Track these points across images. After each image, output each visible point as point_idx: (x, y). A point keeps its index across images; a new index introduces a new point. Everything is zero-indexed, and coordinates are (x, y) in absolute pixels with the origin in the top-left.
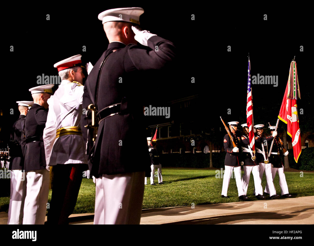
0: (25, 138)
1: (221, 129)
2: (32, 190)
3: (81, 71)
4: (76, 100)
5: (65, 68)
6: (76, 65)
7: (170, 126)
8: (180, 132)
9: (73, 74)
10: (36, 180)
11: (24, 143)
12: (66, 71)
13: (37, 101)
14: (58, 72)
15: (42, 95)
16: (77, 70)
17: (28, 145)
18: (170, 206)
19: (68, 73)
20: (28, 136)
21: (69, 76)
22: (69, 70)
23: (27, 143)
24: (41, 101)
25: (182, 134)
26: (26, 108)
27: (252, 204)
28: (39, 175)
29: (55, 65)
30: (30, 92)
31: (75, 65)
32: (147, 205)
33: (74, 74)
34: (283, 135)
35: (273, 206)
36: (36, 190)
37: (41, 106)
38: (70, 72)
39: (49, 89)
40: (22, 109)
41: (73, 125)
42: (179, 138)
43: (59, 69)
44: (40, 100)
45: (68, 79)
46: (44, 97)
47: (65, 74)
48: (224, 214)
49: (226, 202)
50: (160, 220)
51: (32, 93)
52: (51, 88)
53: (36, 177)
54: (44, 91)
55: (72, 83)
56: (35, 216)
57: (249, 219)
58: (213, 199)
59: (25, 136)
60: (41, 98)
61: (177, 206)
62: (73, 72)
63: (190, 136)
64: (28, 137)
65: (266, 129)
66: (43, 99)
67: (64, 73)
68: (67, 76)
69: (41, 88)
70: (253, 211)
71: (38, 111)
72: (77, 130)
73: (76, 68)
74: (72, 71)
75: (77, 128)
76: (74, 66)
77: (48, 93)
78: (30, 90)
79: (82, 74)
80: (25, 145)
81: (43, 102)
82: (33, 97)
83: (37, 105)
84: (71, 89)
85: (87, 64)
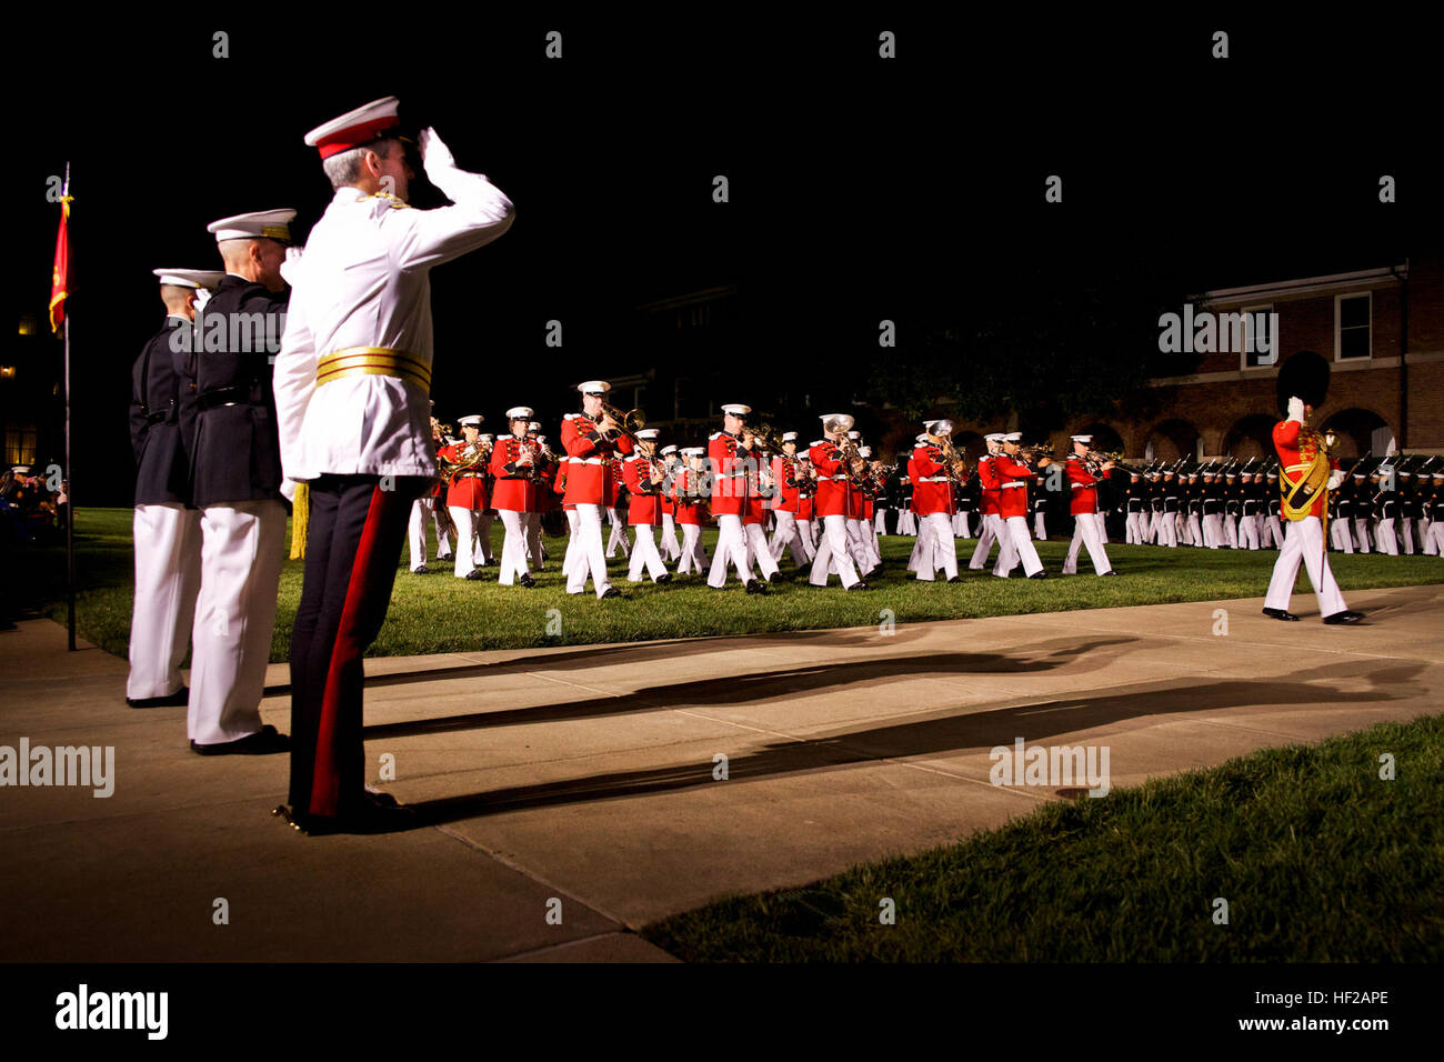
0: (194, 392)
1: (810, 401)
2: (222, 569)
3: (402, 154)
4: (388, 255)
5: (343, 147)
6: (383, 132)
7: (644, 388)
8: (676, 406)
9: (375, 166)
10: (238, 535)
11: (189, 411)
12: (350, 154)
13: (236, 265)
14: (321, 162)
15: (254, 245)
16: (387, 151)
17: (208, 418)
18: (661, 636)
19: (360, 164)
20: (205, 387)
21: (363, 173)
22: (359, 151)
23: (202, 408)
24: (251, 267)
25: (680, 416)
26: (187, 292)
27: (927, 631)
28: (247, 517)
29: (311, 138)
30: (214, 235)
31: (380, 135)
32: (587, 633)
33: (379, 166)
34: (1007, 422)
35: (988, 636)
36: (238, 570)
37: (253, 284)
38: (364, 159)
39: (279, 228)
40: (175, 298)
41: (375, 344)
42: (672, 428)
43: (323, 152)
44: (247, 262)
45: (359, 186)
46: (261, 252)
47: (347, 167)
48: (841, 659)
49: (840, 626)
50: (638, 678)
51: (219, 238)
52: (286, 222)
53: (237, 526)
54: (263, 232)
55: (374, 198)
56: (236, 653)
57: (923, 675)
58: (798, 616)
59: (198, 385)
60: (253, 254)
61: (684, 636)
62: (376, 157)
63: (709, 423)
64: (208, 388)
65: (953, 402)
66: (259, 258)
67: (344, 163)
68: (354, 174)
69: (251, 220)
70: (929, 651)
71: (247, 299)
72: (389, 359)
73: (384, 145)
74: (372, 157)
75: (391, 354)
76: (378, 139)
77: (277, 240)
78: (211, 227)
79: (404, 166)
80: (196, 416)
81: (259, 269)
82: (222, 253)
83: (238, 282)
84: (369, 215)
85: (423, 132)
